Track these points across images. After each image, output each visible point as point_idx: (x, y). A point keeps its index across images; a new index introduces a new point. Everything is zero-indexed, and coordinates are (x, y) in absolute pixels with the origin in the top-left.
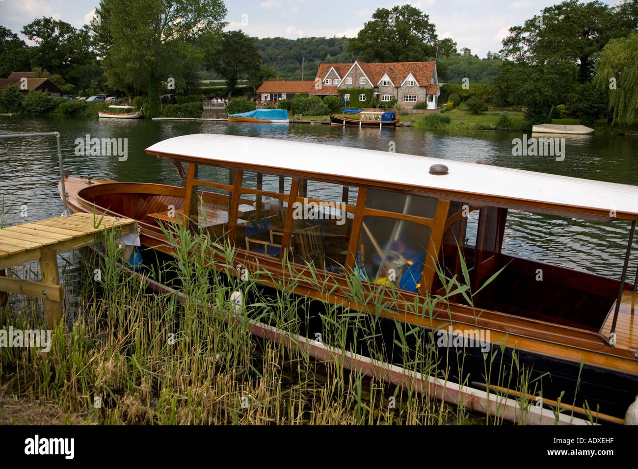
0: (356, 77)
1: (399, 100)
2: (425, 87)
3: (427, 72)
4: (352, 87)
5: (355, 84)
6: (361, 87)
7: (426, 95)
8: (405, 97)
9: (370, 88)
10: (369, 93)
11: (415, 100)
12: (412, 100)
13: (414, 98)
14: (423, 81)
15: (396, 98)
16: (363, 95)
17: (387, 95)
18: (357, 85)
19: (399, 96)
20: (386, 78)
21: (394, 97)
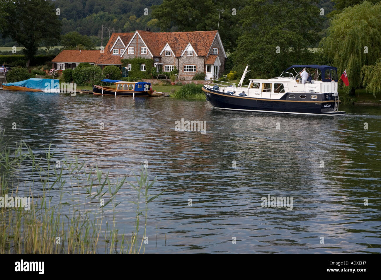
0: (138, 47)
1: (181, 71)
2: (203, 57)
3: (208, 42)
4: (133, 57)
5: (137, 54)
6: (142, 57)
7: (205, 65)
8: (185, 67)
9: (150, 58)
10: (150, 63)
11: (195, 70)
12: (192, 70)
13: (194, 68)
14: (202, 51)
15: (177, 69)
16: (144, 65)
17: (169, 66)
18: (138, 55)
19: (180, 66)
20: (168, 48)
21: (175, 67)
